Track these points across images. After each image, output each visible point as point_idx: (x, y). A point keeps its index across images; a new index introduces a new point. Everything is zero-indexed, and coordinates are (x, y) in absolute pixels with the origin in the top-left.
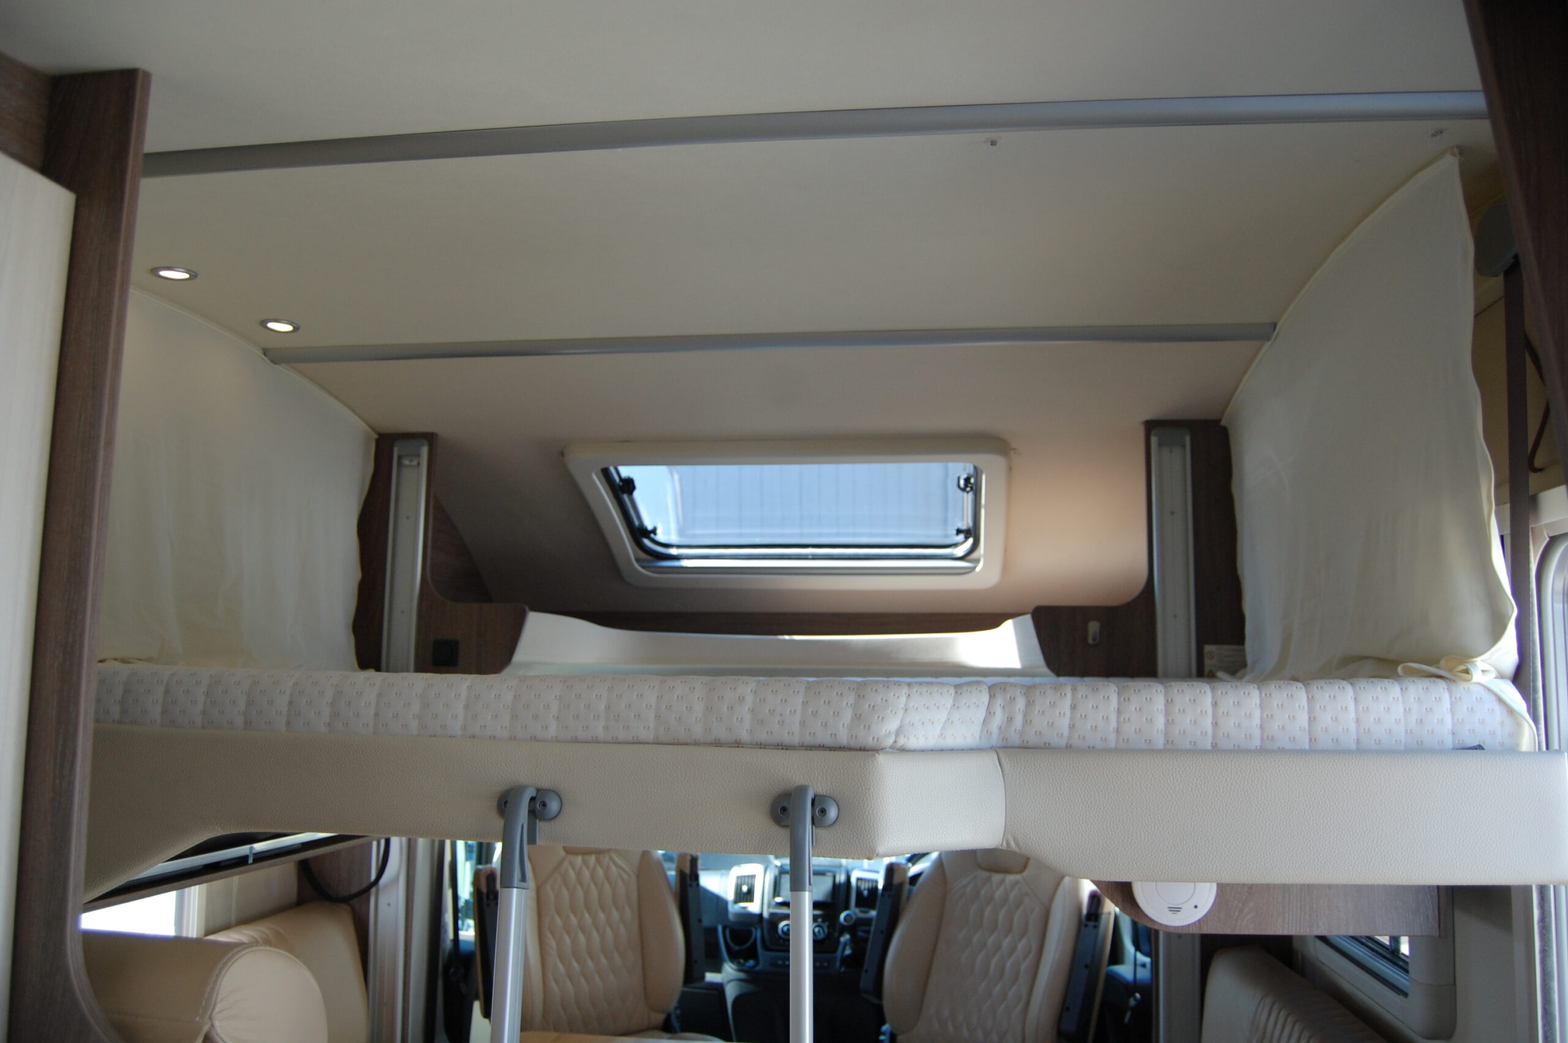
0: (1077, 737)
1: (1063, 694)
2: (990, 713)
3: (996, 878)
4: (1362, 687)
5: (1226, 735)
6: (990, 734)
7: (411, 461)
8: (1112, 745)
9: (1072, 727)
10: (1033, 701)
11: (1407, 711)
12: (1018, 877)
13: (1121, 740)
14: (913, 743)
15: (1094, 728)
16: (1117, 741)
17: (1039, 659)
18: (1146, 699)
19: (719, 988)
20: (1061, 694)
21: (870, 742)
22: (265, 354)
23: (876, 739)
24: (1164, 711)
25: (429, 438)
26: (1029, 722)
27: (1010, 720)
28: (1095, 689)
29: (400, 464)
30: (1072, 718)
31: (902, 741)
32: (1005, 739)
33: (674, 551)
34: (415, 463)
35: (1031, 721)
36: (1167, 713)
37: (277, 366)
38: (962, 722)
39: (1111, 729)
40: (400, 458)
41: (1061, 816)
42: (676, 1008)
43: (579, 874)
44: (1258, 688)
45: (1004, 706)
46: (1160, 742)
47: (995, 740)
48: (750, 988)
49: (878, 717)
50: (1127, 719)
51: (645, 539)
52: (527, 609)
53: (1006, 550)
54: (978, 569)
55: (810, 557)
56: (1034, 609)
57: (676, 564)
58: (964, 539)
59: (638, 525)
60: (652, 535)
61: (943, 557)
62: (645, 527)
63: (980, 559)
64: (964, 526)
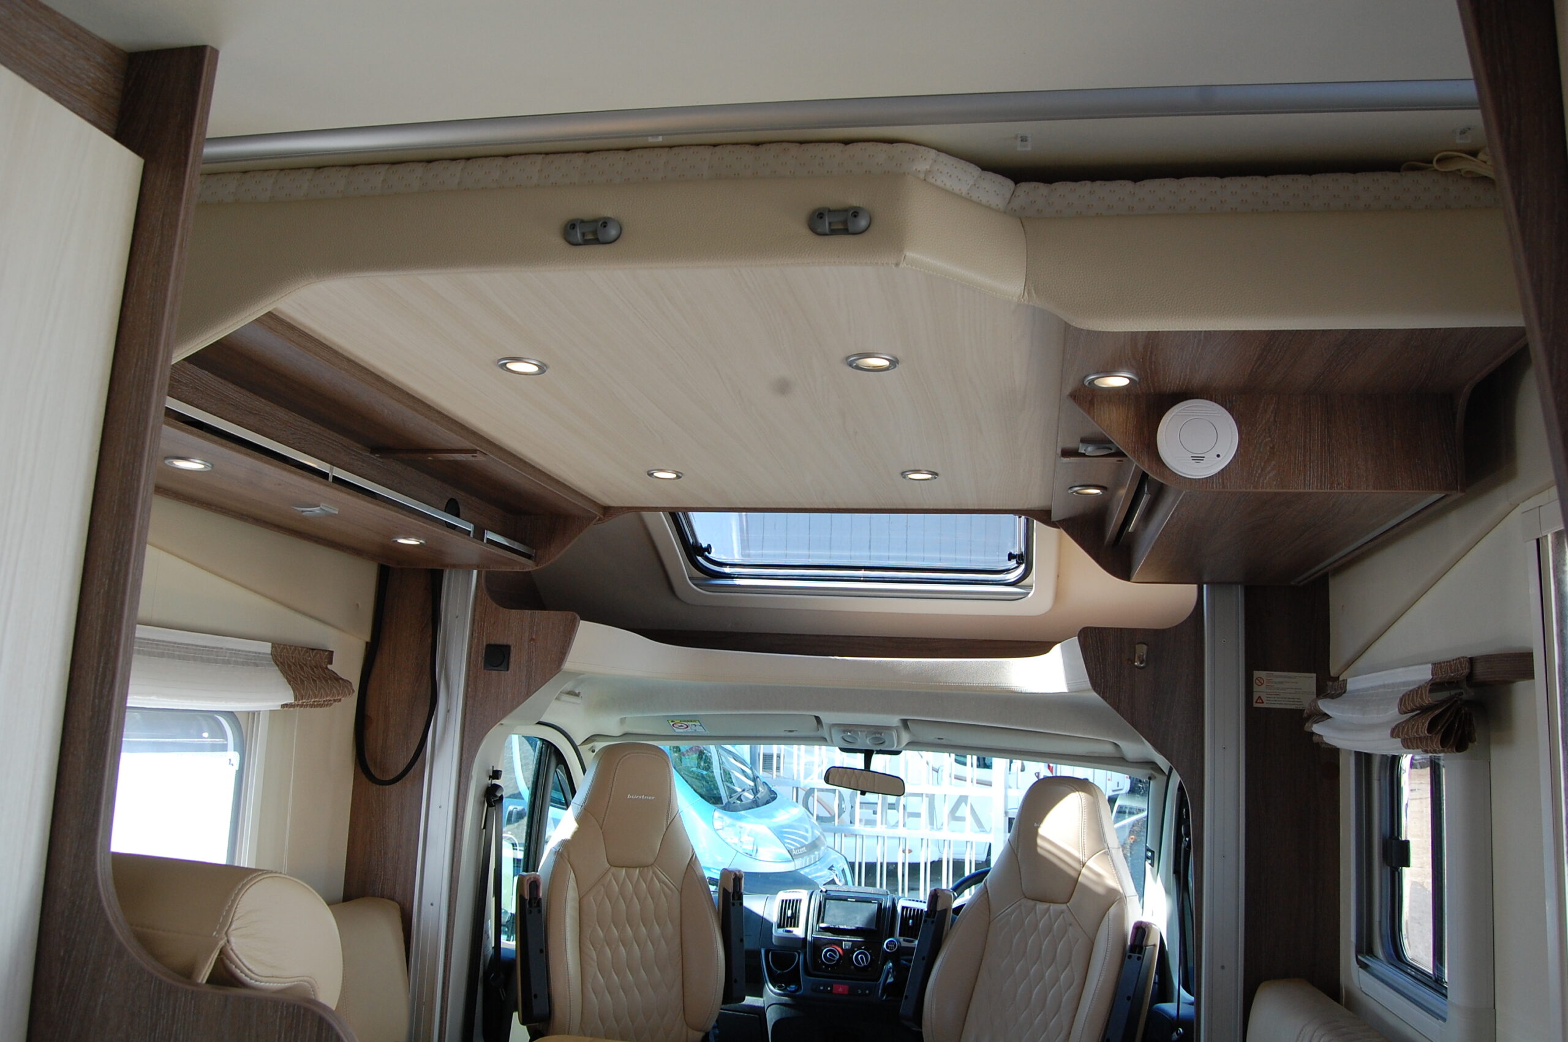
3: (1041, 907)
12: (1064, 907)
17: (1086, 684)
19: (760, 1012)
33: (727, 570)
42: (714, 1027)
43: (622, 887)
48: (791, 1012)
51: (699, 556)
52: (578, 617)
53: (1058, 576)
54: (1030, 595)
55: (862, 579)
56: (1081, 631)
57: (730, 582)
58: (1016, 565)
59: (693, 542)
60: (706, 553)
61: (995, 582)
62: (699, 545)
63: (1032, 586)
64: (1016, 552)
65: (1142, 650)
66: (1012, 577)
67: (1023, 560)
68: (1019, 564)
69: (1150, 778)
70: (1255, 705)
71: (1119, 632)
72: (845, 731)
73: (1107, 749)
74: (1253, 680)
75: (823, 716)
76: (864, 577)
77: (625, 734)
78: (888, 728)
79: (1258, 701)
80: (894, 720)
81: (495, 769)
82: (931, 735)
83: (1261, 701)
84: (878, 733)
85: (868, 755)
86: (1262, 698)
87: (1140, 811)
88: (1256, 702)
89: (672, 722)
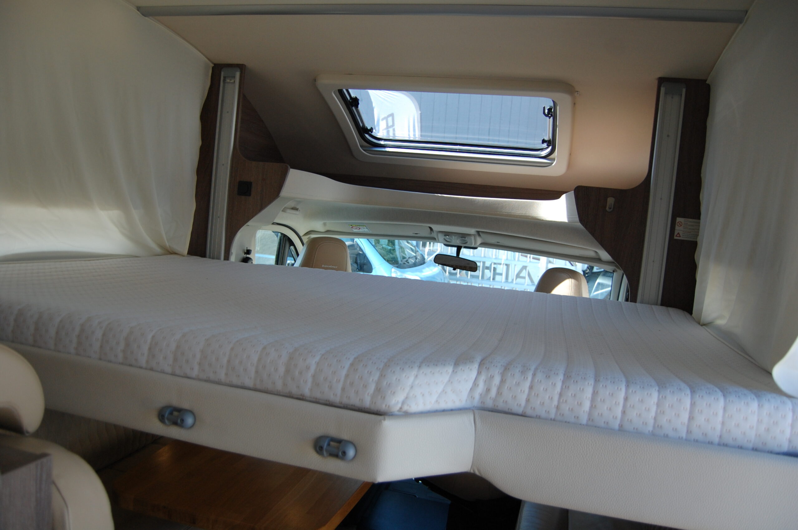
0: (530, 408)
1: (526, 378)
2: (475, 384)
4: (731, 401)
5: (629, 420)
6: (473, 398)
7: (231, 80)
8: (552, 416)
9: (528, 400)
10: (505, 380)
11: (760, 422)
13: (559, 414)
14: (414, 407)
15: (542, 403)
16: (556, 414)
17: (577, 219)
18: (580, 389)
20: (524, 377)
21: (383, 407)
22: (138, 10)
23: (387, 406)
24: (590, 399)
25: (241, 67)
26: (500, 393)
27: (488, 390)
28: (548, 377)
29: (224, 80)
30: (529, 395)
31: (405, 408)
32: (483, 402)
33: (382, 142)
34: (232, 81)
35: (501, 393)
36: (593, 400)
37: (146, 18)
38: (453, 392)
39: (553, 406)
40: (225, 78)
41: (510, 460)
44: (659, 391)
45: (485, 381)
46: (584, 419)
47: (476, 401)
49: (391, 392)
50: (564, 401)
51: (366, 134)
52: (289, 167)
53: (570, 154)
54: (553, 164)
55: (458, 151)
56: (576, 188)
57: (383, 149)
58: (547, 147)
59: (362, 126)
60: (370, 132)
61: (534, 156)
62: (366, 127)
63: (555, 159)
64: (546, 139)
65: (611, 201)
66: (544, 153)
67: (550, 143)
68: (548, 146)
69: (614, 271)
70: (675, 238)
71: (599, 190)
72: (445, 236)
73: (591, 254)
74: (675, 223)
75: (433, 226)
76: (459, 150)
77: (328, 232)
78: (469, 235)
79: (677, 236)
80: (472, 231)
81: (248, 249)
82: (493, 240)
83: (679, 236)
84: (464, 237)
85: (459, 249)
86: (680, 234)
87: (607, 286)
88: (676, 236)
89: (351, 226)
